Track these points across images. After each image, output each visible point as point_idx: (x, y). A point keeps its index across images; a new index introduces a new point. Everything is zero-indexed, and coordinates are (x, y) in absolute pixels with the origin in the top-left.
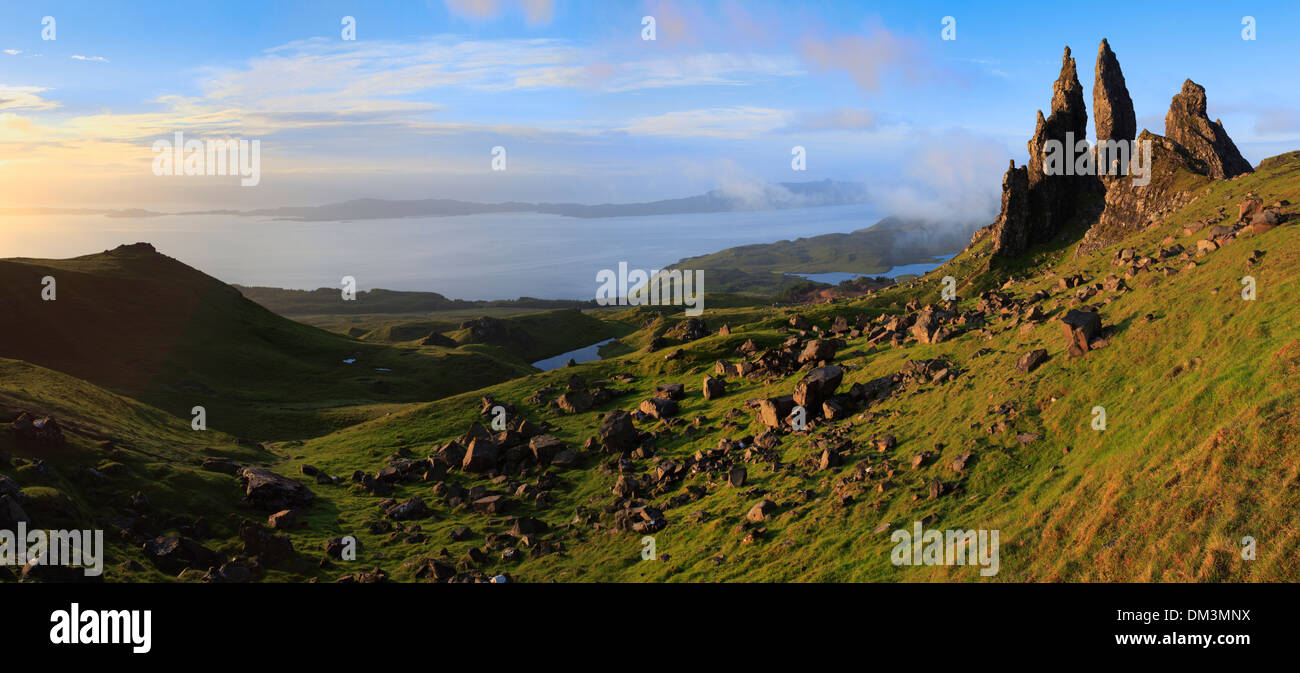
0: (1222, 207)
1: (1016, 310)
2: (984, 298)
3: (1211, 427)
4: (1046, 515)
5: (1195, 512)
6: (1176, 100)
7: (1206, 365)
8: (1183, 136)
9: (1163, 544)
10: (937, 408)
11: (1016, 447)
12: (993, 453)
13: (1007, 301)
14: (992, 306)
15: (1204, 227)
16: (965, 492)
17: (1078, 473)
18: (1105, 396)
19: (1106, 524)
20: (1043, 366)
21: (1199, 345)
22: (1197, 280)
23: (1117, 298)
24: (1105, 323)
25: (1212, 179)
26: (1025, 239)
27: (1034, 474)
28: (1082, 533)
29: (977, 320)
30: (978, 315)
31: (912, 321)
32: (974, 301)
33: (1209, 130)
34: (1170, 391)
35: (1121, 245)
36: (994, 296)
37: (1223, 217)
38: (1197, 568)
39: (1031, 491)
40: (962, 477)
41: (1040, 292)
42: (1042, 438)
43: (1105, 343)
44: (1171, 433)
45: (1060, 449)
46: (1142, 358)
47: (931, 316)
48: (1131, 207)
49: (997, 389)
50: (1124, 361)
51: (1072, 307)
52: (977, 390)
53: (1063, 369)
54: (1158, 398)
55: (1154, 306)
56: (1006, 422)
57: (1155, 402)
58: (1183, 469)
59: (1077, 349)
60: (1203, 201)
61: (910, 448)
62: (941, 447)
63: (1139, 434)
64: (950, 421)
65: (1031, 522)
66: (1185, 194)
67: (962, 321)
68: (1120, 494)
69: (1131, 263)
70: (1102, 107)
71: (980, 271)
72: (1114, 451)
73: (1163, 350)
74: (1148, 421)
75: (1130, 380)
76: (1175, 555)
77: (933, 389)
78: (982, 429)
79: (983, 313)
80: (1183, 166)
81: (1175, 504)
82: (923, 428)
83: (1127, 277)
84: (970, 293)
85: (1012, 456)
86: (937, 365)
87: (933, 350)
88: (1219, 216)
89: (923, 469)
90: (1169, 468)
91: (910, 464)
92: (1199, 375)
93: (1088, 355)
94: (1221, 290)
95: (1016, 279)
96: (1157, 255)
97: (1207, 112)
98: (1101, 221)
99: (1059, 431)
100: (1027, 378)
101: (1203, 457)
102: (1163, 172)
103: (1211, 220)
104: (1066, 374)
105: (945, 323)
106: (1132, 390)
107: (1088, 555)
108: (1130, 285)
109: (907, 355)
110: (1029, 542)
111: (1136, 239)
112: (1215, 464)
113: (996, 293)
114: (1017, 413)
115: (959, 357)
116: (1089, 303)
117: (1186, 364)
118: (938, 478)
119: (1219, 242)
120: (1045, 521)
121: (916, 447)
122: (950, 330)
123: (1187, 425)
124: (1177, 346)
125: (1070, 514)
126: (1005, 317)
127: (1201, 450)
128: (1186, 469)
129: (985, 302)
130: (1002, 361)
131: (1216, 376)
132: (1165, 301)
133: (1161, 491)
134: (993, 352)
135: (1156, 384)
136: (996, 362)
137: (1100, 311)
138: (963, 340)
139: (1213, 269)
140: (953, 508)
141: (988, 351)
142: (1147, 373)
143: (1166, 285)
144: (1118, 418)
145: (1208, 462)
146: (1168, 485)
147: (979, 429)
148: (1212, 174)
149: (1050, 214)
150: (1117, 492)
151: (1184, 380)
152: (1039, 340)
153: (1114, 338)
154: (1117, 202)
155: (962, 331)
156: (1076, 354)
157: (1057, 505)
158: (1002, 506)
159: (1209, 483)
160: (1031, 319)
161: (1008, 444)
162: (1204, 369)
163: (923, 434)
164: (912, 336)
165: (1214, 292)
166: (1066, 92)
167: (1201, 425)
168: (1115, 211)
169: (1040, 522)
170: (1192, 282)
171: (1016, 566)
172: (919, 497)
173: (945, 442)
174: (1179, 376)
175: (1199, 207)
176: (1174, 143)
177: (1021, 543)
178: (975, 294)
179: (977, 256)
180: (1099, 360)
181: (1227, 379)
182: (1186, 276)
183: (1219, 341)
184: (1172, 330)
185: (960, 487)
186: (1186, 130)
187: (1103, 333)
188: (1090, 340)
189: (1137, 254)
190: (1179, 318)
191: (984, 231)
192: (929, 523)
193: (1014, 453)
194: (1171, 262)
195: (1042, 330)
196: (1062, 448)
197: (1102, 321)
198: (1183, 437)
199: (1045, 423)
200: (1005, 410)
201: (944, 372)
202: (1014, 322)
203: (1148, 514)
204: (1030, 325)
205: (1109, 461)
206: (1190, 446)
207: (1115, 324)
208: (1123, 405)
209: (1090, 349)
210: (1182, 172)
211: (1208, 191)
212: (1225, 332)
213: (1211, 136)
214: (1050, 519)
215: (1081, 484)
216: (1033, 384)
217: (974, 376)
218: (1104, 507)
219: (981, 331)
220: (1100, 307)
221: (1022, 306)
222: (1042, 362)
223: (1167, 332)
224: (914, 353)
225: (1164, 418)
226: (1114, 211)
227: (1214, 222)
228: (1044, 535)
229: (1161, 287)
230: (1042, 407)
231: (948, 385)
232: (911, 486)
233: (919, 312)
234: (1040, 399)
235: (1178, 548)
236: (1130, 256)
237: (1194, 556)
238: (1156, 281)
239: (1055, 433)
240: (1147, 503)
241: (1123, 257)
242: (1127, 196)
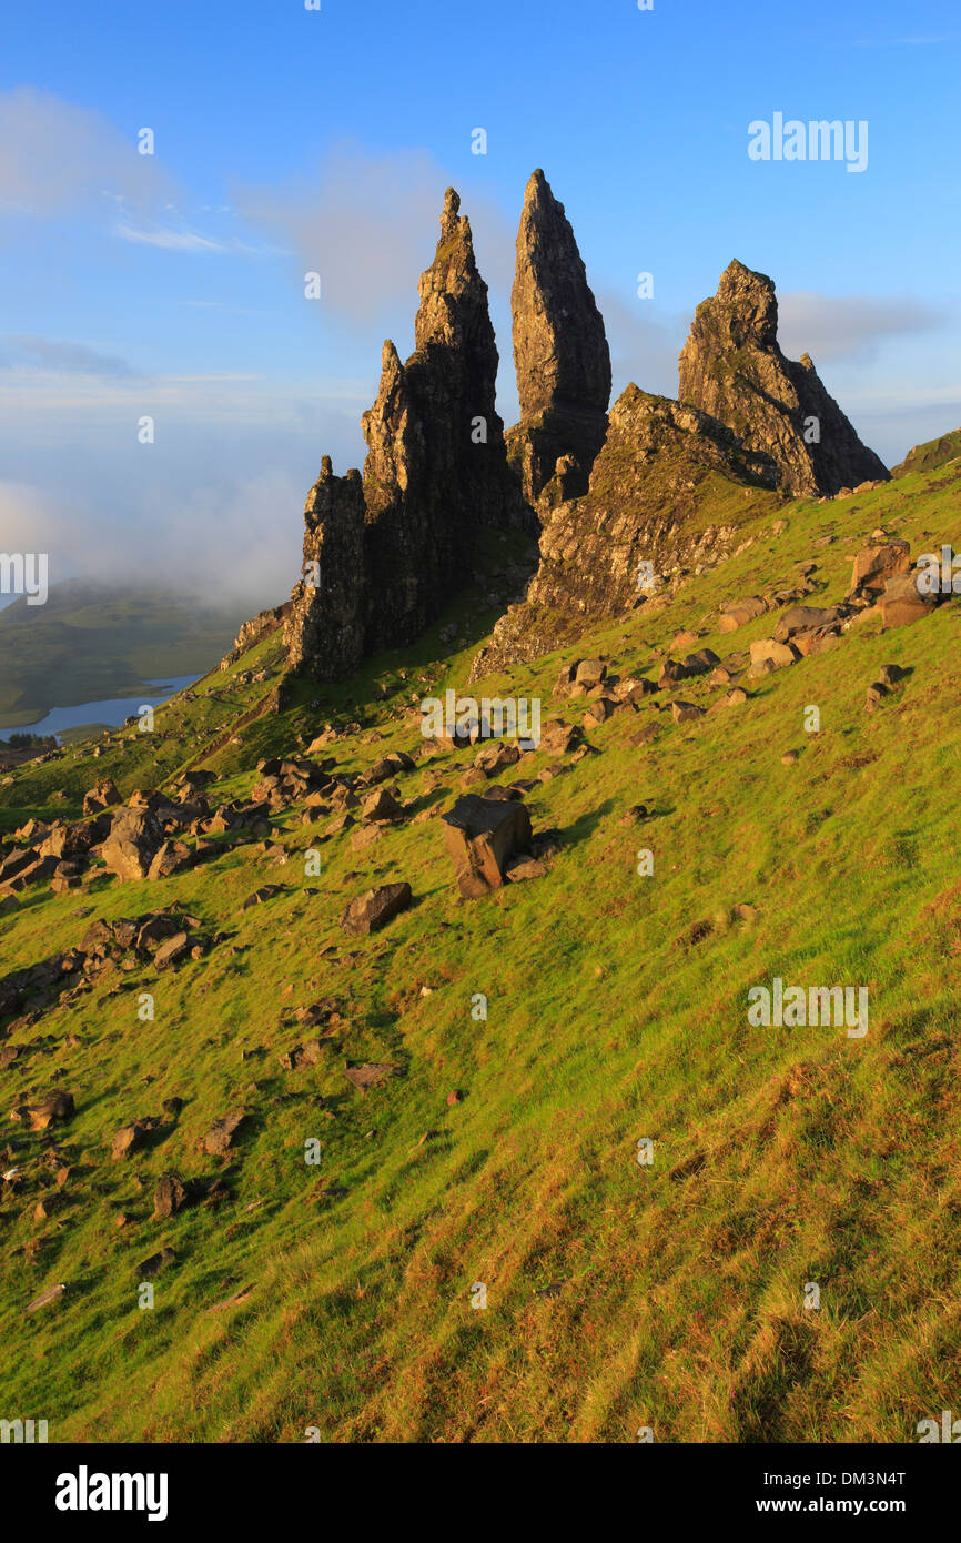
0: (809, 563)
1: (340, 797)
2: (266, 772)
3: (775, 1058)
4: (413, 1233)
5: (735, 1234)
6: (705, 312)
7: (766, 921)
8: (720, 399)
9: (666, 1295)
10: (168, 1020)
11: (345, 1096)
12: (294, 1109)
13: (319, 778)
14: (286, 790)
15: (767, 608)
16: (233, 1197)
17: (483, 1145)
18: (540, 982)
19: (541, 1249)
20: (400, 920)
21: (752, 876)
22: (752, 729)
23: (565, 770)
24: (539, 825)
25: (788, 497)
26: (357, 636)
27: (384, 1149)
28: (491, 1267)
29: (252, 822)
30: (255, 811)
31: (100, 832)
32: (244, 778)
33: (783, 381)
34: (685, 975)
35: (575, 651)
36: (292, 768)
37: (810, 587)
38: (738, 1352)
39: (380, 1185)
40: (226, 1166)
41: (393, 757)
42: (402, 1073)
43: (539, 868)
44: (684, 1067)
45: (441, 1095)
46: (622, 904)
47: (144, 817)
48: (599, 565)
49: (299, 973)
50: (581, 907)
51: (466, 789)
52: (255, 976)
53: (446, 925)
54: (655, 990)
55: (648, 787)
56: (322, 1042)
57: (650, 999)
58: (712, 1144)
59: (478, 882)
60: (766, 548)
61: (107, 1115)
62: (177, 1105)
63: (614, 1064)
64: (196, 1048)
65: (382, 1249)
66: (723, 534)
67: (217, 826)
68: (572, 1189)
69: (597, 692)
70: (532, 335)
71: (257, 712)
72: (558, 1099)
73: (668, 887)
74: (634, 1036)
75: (595, 949)
76: (690, 1320)
77: (155, 981)
78: (268, 1061)
79: (266, 807)
80: (720, 470)
81: (693, 1216)
82: (136, 1068)
83: (590, 722)
84: (235, 762)
85: (337, 1114)
86: (162, 926)
87: (151, 893)
88: (802, 584)
89: (138, 1157)
90: (681, 1139)
91: (106, 1151)
92: (750, 944)
93: (501, 893)
94: (803, 756)
95: (340, 728)
96: (656, 675)
97: (779, 338)
98: (530, 598)
99: (438, 1056)
100: (367, 946)
101: (757, 1121)
102: (673, 484)
103: (785, 593)
104: (453, 935)
105: (178, 831)
106: (598, 971)
107: (503, 1313)
108: (595, 742)
109: (93, 910)
110: (376, 1289)
111: (609, 637)
112: (782, 1138)
113: (293, 761)
114: (347, 1023)
115: (213, 907)
116: (504, 780)
117: (720, 918)
118: (173, 1173)
119: (801, 644)
120: (411, 1245)
121: (119, 1110)
122: (192, 847)
123: (722, 1051)
124: (700, 878)
125: (465, 1230)
126: (316, 813)
127: (751, 1104)
128: (718, 1144)
129: (270, 782)
130: (311, 912)
131: (786, 949)
132: (675, 776)
133: (661, 1188)
134: (289, 892)
135: (653, 958)
136: (298, 914)
137: (528, 799)
138: (220, 868)
139: (785, 707)
140: (208, 1233)
141: (278, 889)
142: (631, 935)
143: (678, 741)
144: (568, 1029)
145: (767, 1133)
146: (677, 1176)
147: (261, 1061)
148: (788, 487)
149: (415, 581)
150: (566, 1185)
151: (714, 953)
152: (392, 864)
153: (560, 857)
154: (567, 554)
155: (217, 848)
156: (475, 892)
157: (437, 1210)
158: (317, 1219)
159: (767, 1177)
160: (374, 816)
161: (328, 1088)
162: (760, 931)
163: (135, 1082)
164: (102, 864)
165: (789, 760)
166: (449, 298)
167: (752, 1052)
168: (560, 573)
169: (400, 1248)
170: (734, 737)
171: (349, 1339)
172: (130, 1218)
173: (186, 1094)
174: (703, 943)
175: (756, 563)
176: (699, 414)
177: (361, 1293)
178: (246, 765)
179: (249, 677)
180: (526, 905)
181: (813, 955)
182: (723, 720)
183: (796, 870)
184: (690, 842)
185: (223, 1186)
186: (728, 384)
187: (534, 847)
188: (507, 862)
189: (611, 671)
190: (707, 815)
191: (264, 621)
192: (154, 1270)
193: (341, 1107)
194: (688, 690)
195: (398, 841)
196: (444, 1092)
197: (534, 821)
198: (711, 1075)
199: (407, 1042)
200: (319, 1016)
201: (178, 941)
202: (335, 824)
203: (633, 1233)
204: (373, 830)
205: (549, 1122)
206: (726, 1096)
207: (561, 825)
208: (578, 1001)
209: (506, 881)
210: (716, 481)
211: (777, 526)
212: (812, 851)
213: (787, 396)
214: (423, 1239)
215: (487, 1169)
216: (381, 957)
217: (248, 947)
218: (536, 1216)
219: (262, 846)
220: (529, 788)
221: (353, 788)
222: (401, 911)
223: (677, 846)
224: (108, 904)
225: (668, 1034)
226: (559, 575)
227: (792, 599)
228: (407, 1273)
229: (665, 745)
230: (402, 1007)
231: (188, 970)
232: (112, 1197)
233: (117, 810)
234: (396, 989)
235: (697, 1307)
236: (596, 677)
237: (732, 1327)
238: (654, 732)
239: (430, 1063)
240: (631, 1210)
241: (580, 677)
242: (590, 540)
